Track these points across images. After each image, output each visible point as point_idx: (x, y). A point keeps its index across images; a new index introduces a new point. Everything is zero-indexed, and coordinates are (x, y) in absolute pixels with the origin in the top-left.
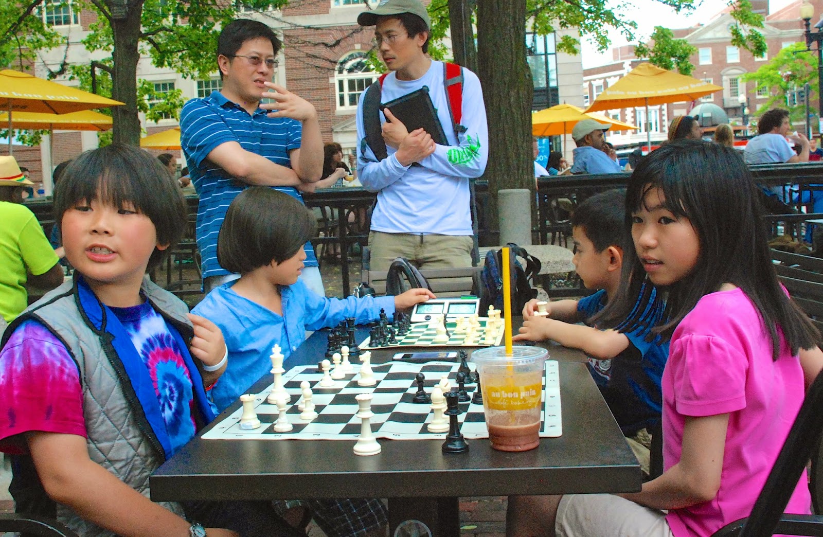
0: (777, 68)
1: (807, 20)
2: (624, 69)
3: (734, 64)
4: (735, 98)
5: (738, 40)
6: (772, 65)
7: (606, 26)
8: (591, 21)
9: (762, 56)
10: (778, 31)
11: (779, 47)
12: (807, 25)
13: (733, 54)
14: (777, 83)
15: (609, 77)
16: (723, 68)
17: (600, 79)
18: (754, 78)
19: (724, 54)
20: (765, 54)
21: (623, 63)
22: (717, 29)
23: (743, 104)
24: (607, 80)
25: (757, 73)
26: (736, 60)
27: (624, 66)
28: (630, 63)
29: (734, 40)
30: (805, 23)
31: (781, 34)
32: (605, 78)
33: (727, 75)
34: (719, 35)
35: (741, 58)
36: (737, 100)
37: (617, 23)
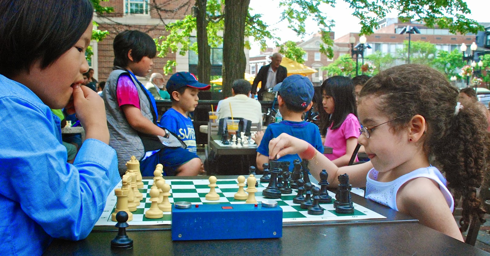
0: (337, 65)
1: (352, 44)
2: (266, 59)
3: (318, 62)
4: (317, 78)
5: (322, 50)
6: (335, 64)
7: (266, 38)
8: (259, 35)
9: (331, 59)
10: (338, 48)
11: (338, 56)
12: (352, 47)
13: (318, 57)
14: (337, 72)
15: (259, 63)
16: (312, 63)
17: (254, 63)
18: (327, 69)
19: (313, 56)
20: (332, 58)
21: (266, 56)
22: (311, 44)
23: (321, 81)
24: (258, 64)
25: (328, 67)
26: (319, 60)
27: (266, 58)
28: (269, 56)
29: (321, 50)
30: (351, 45)
31: (339, 49)
32: (256, 63)
33: (314, 67)
34: (312, 47)
35: (322, 59)
36: (318, 79)
37: (271, 37)
